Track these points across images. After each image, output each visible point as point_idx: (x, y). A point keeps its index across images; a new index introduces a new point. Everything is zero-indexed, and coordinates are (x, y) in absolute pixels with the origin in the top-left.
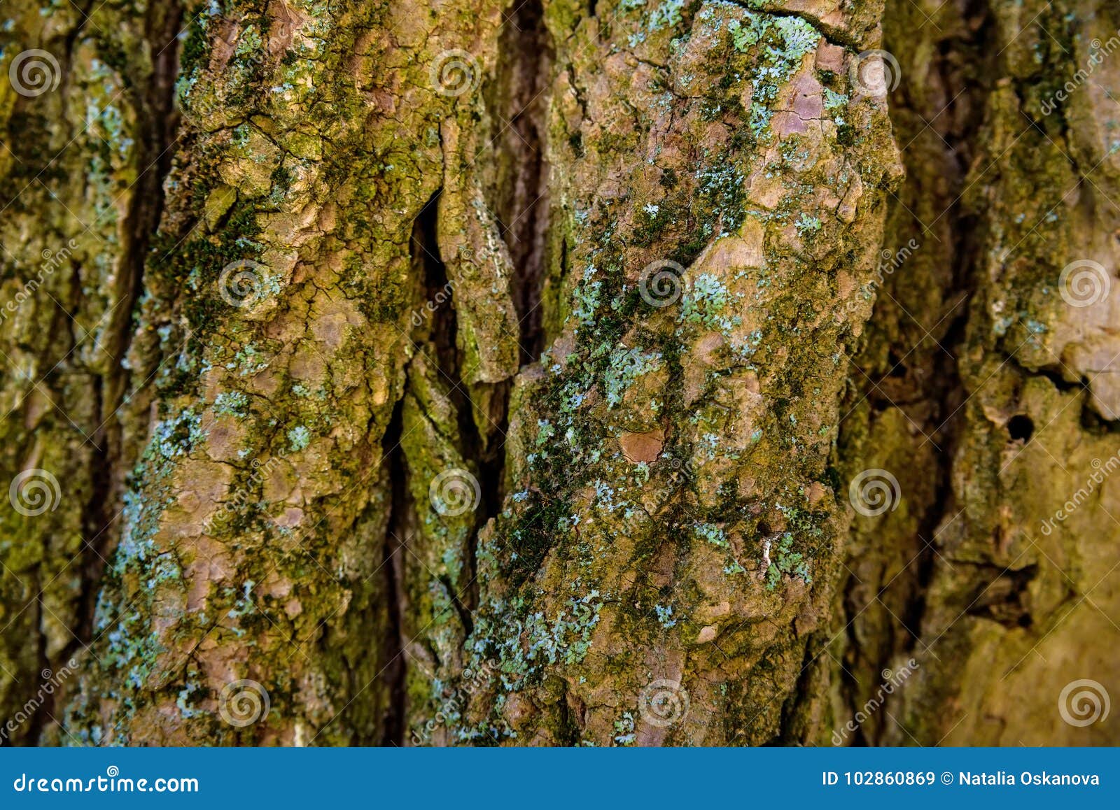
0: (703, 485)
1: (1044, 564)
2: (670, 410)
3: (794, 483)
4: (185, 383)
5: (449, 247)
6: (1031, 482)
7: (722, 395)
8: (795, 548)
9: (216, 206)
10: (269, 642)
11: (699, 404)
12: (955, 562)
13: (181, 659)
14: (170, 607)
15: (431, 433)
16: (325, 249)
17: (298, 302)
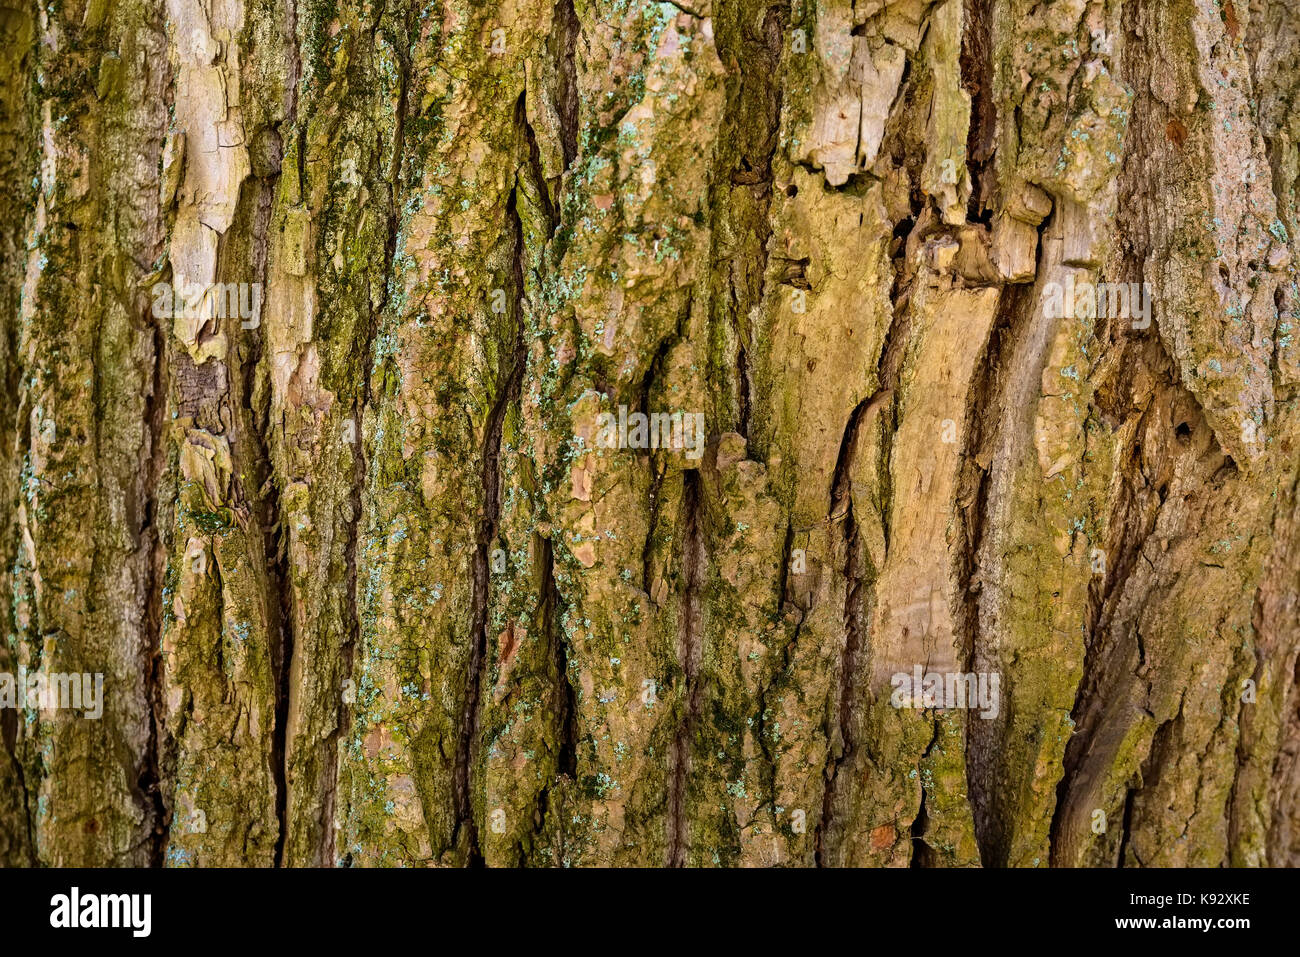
0: (628, 217)
1: (811, 257)
2: (615, 186)
3: (671, 216)
4: (418, 183)
5: (531, 116)
6: (799, 216)
7: (635, 177)
8: (671, 244)
9: (426, 103)
10: (457, 297)
11: (625, 181)
12: (774, 258)
13: (418, 302)
14: (412, 280)
15: (526, 202)
16: (472, 119)
17: (463, 144)
